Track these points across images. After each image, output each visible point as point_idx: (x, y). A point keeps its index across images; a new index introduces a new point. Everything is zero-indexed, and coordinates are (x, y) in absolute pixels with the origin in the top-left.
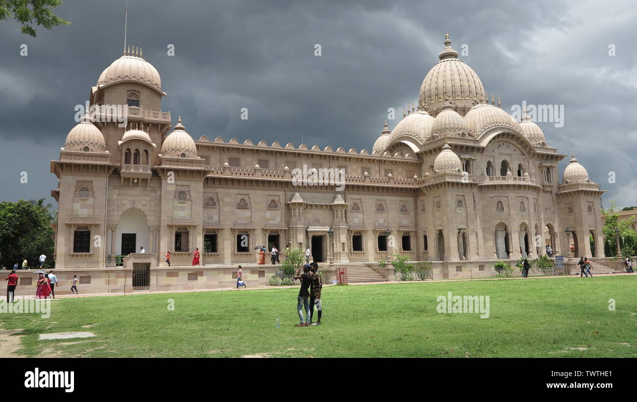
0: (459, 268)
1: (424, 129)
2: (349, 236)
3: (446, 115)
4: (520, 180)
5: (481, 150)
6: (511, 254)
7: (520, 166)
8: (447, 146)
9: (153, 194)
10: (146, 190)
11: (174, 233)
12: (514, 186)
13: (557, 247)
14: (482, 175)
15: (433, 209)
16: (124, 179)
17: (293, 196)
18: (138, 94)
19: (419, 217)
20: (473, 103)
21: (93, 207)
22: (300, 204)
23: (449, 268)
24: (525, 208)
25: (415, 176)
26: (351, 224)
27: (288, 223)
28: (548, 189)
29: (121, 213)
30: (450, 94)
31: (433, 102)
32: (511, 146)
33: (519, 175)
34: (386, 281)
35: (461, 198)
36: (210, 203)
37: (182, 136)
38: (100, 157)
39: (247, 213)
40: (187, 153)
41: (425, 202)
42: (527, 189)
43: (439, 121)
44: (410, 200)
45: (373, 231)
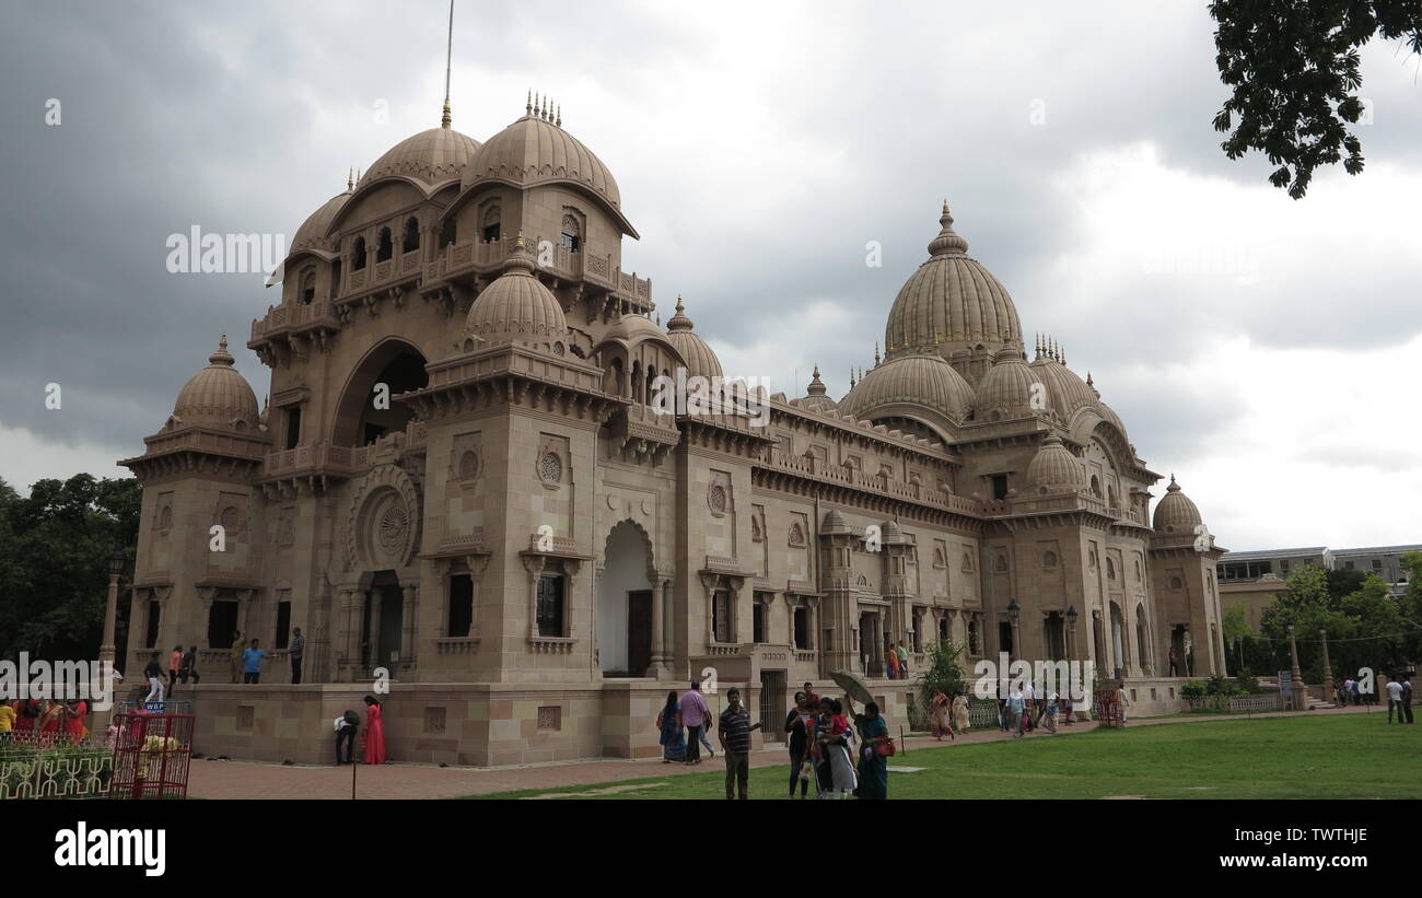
1: (958, 394)
8: (1055, 437)
9: (663, 488)
10: (653, 477)
15: (1035, 567)
16: (626, 441)
18: (579, 219)
19: (988, 581)
21: (569, 509)
27: (823, 581)
29: (607, 532)
32: (1099, 448)
39: (758, 552)
41: (1008, 550)
43: (1006, 381)
44: (975, 544)
45: (933, 608)
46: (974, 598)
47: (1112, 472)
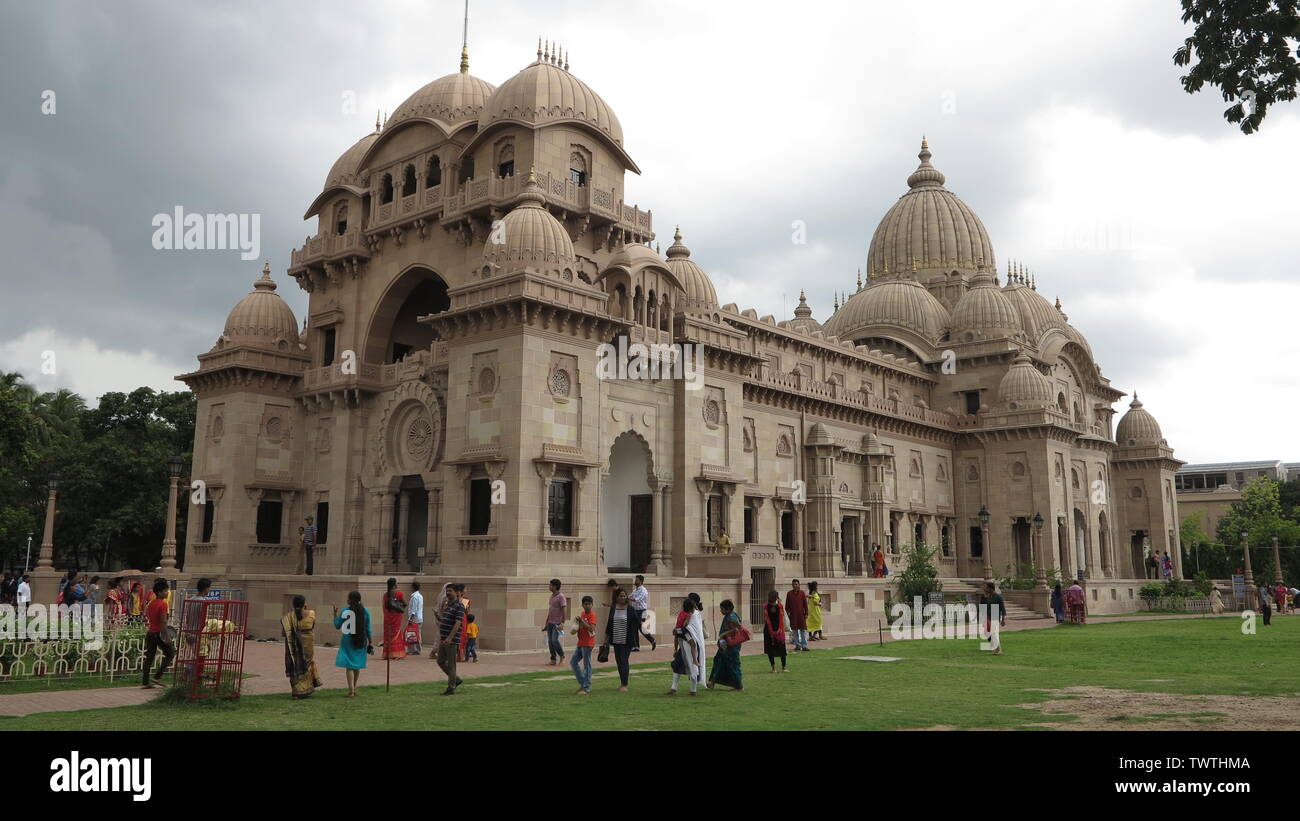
7: (1075, 406)
8: (1026, 357)
9: (662, 402)
10: (653, 392)
11: (707, 497)
15: (1004, 477)
17: (814, 430)
18: (586, 156)
19: (961, 489)
21: (577, 421)
29: (612, 441)
32: (1066, 367)
41: (981, 460)
43: (978, 306)
44: (950, 455)
45: (909, 513)
46: (948, 505)
47: (1078, 390)
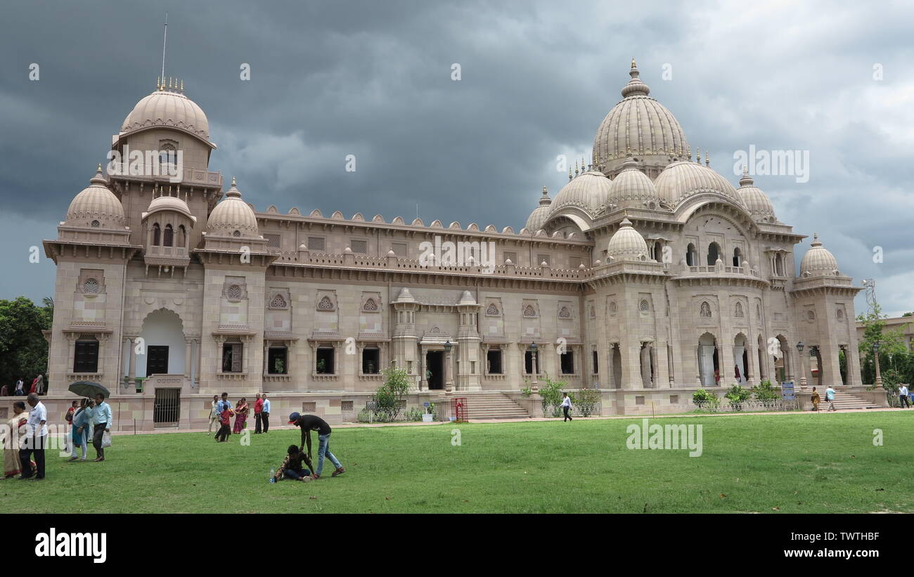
0: (640, 399)
1: (597, 197)
2: (482, 351)
3: (626, 178)
4: (735, 270)
5: (679, 227)
6: (722, 380)
7: (737, 251)
8: (626, 221)
9: (192, 289)
10: (182, 284)
11: (221, 345)
12: (726, 280)
13: (791, 369)
14: (680, 264)
15: (606, 313)
16: (149, 267)
17: (399, 293)
18: (175, 145)
19: (587, 324)
20: (669, 160)
21: (104, 307)
22: (410, 305)
23: (625, 400)
24: (742, 312)
25: (582, 265)
26: (486, 334)
27: (392, 332)
28: (778, 284)
29: (145, 316)
30: (636, 147)
31: (611, 158)
32: (723, 221)
33: (736, 264)
34: (530, 417)
35: (646, 297)
36: (279, 302)
37: (236, 206)
38: (115, 235)
39: (331, 318)
40: (242, 231)
41: (595, 302)
42: (745, 285)
43: (618, 185)
44: (575, 299)
45: (518, 344)
47: (741, 238)
